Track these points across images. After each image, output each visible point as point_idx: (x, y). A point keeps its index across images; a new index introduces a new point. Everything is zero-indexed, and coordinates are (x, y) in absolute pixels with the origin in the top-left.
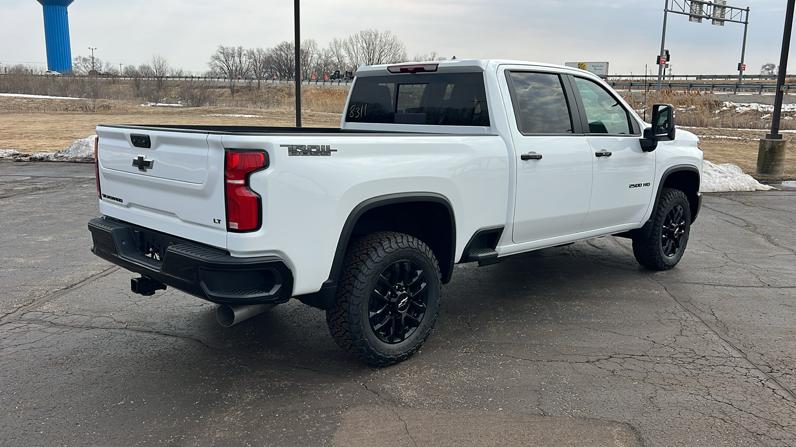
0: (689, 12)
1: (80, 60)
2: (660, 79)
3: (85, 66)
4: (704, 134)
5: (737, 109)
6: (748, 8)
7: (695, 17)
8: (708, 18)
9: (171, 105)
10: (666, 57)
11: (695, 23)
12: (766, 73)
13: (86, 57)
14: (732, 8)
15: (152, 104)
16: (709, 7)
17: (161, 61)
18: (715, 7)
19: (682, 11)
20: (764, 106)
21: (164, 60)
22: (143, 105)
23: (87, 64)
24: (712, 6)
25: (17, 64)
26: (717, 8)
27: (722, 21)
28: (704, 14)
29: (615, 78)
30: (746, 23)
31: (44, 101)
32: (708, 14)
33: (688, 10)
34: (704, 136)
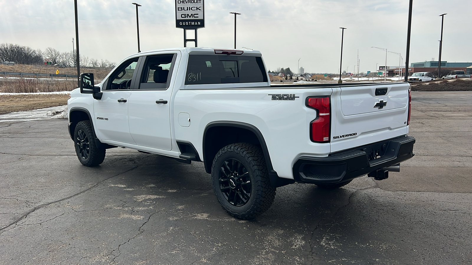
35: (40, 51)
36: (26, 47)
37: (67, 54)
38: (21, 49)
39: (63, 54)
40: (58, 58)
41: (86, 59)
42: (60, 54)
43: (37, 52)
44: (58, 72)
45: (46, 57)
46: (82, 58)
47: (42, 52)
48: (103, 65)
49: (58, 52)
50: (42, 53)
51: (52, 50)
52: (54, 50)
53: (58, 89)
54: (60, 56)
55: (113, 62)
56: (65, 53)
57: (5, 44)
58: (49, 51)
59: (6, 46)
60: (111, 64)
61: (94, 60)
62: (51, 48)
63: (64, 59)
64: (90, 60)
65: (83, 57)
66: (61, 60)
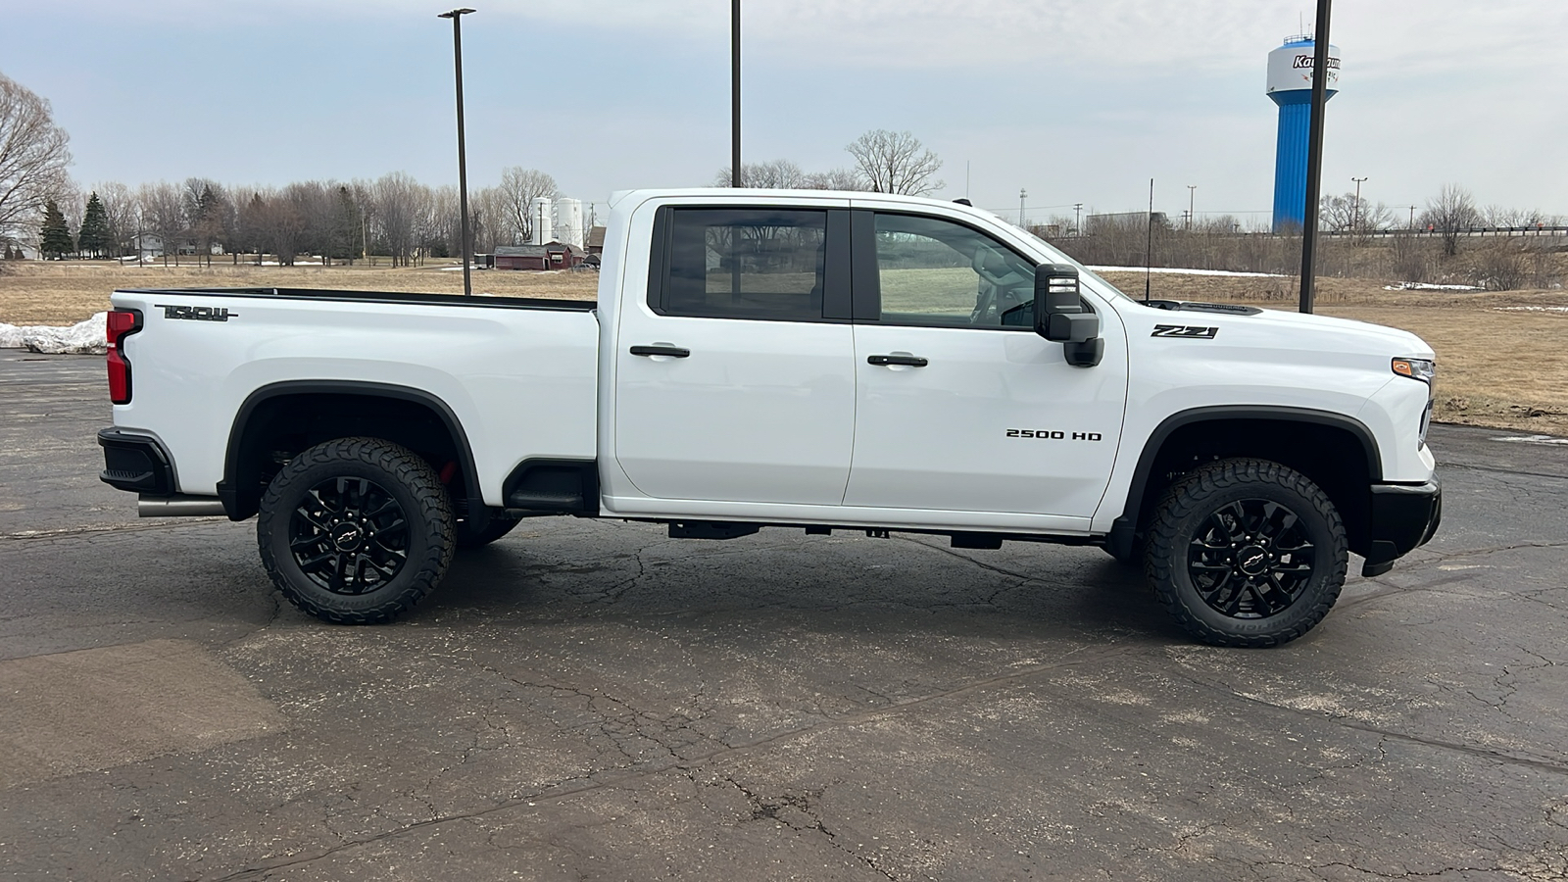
1: (1328, 203)
3: (1337, 213)
9: (1448, 286)
13: (1341, 196)
15: (1408, 286)
17: (1458, 198)
21: (1465, 196)
22: (1388, 288)
23: (1341, 210)
25: (1220, 215)
31: (1211, 278)
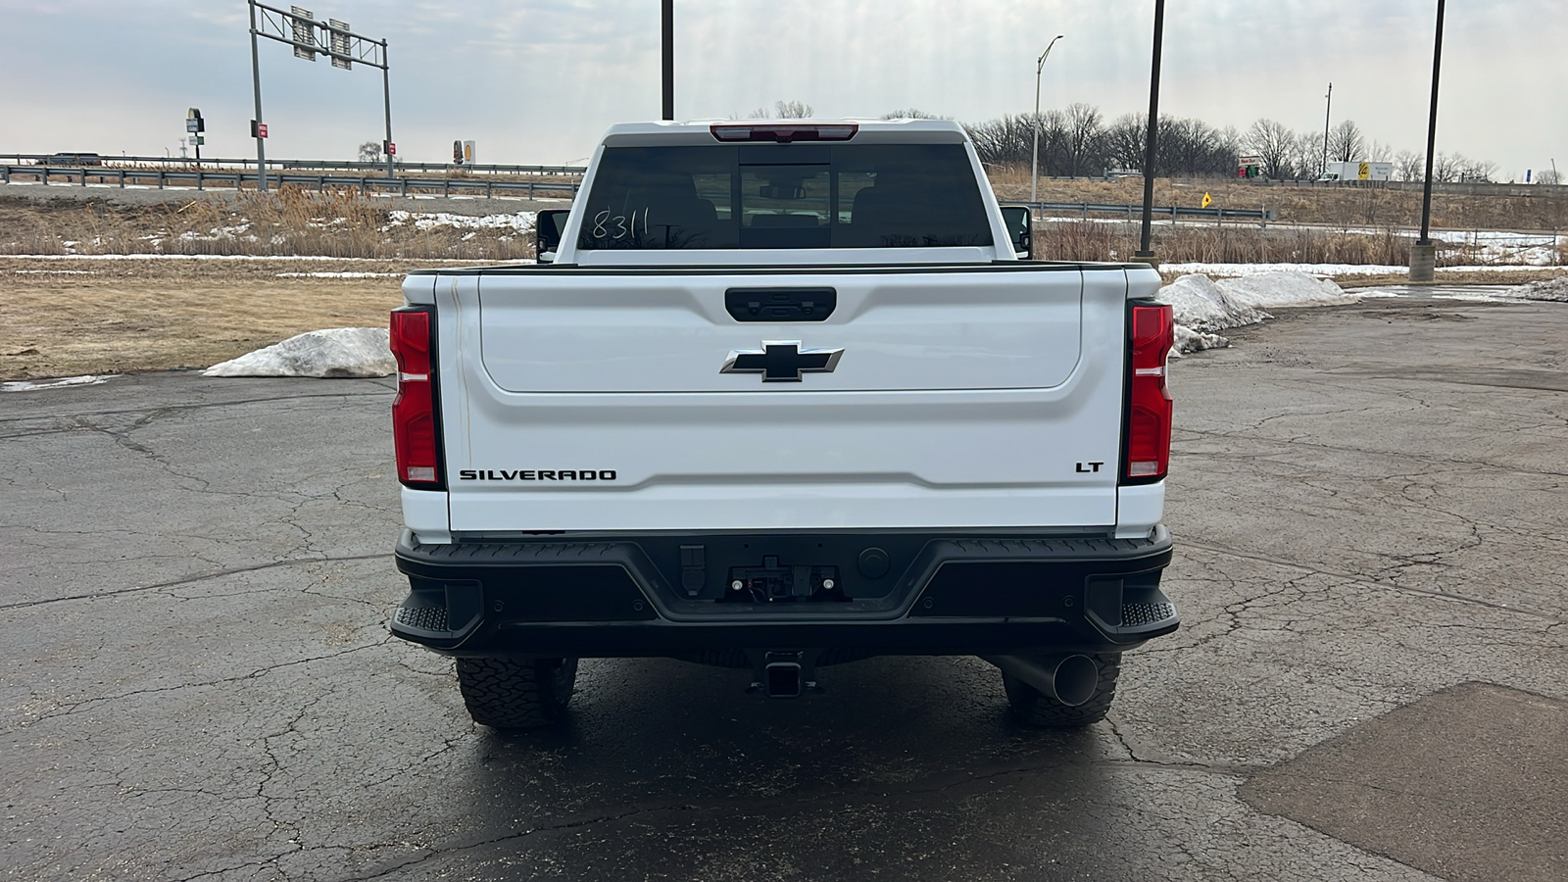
0: (291, 39)
2: (262, 167)
4: (390, 271)
5: (417, 224)
6: (384, 40)
7: (304, 49)
8: (325, 54)
10: (196, 123)
11: (303, 61)
12: (368, 159)
14: (360, 38)
16: (324, 31)
18: (332, 33)
19: (281, 36)
20: (460, 218)
24: (329, 31)
26: (335, 35)
27: (347, 61)
28: (317, 46)
29: (122, 162)
30: (385, 68)
32: (325, 46)
33: (290, 37)
34: (393, 275)
35: (1233, 132)
36: (1193, 123)
37: (1318, 138)
38: (1177, 127)
39: (1306, 138)
40: (1287, 152)
41: (1382, 153)
42: (1296, 139)
43: (1223, 137)
44: (1207, 200)
45: (1249, 151)
46: (1366, 151)
47: (1240, 137)
48: (1441, 172)
49: (1289, 133)
50: (1237, 139)
51: (1271, 126)
52: (1279, 127)
53: (1175, 255)
54: (1296, 146)
55: (1481, 162)
56: (1312, 137)
57: (1135, 116)
58: (1262, 129)
59: (1136, 120)
60: (1474, 167)
61: (1411, 156)
62: (1268, 121)
63: (1304, 157)
64: (1398, 156)
65: (1372, 147)
66: (1297, 159)
